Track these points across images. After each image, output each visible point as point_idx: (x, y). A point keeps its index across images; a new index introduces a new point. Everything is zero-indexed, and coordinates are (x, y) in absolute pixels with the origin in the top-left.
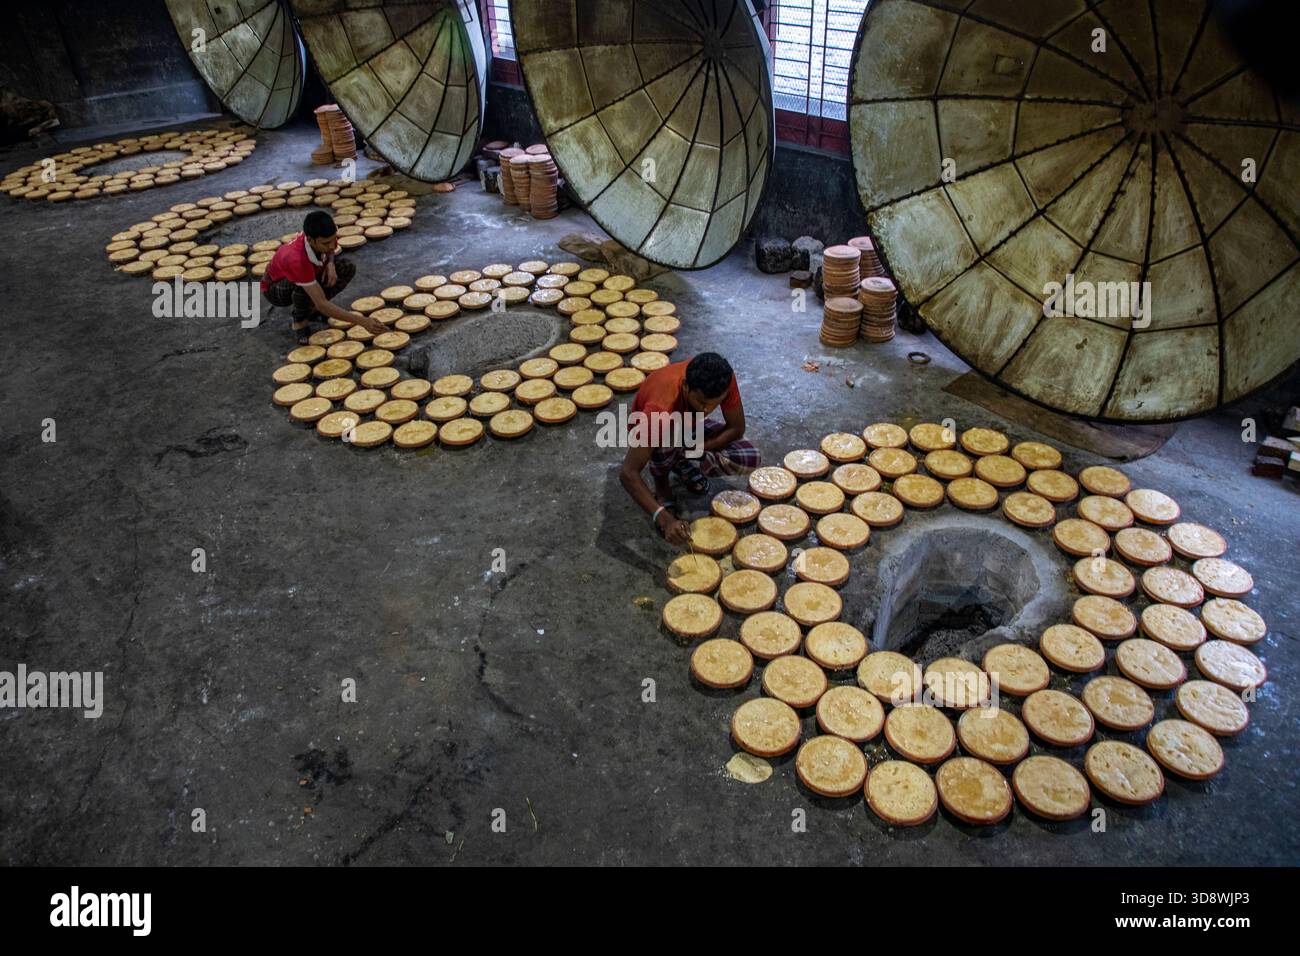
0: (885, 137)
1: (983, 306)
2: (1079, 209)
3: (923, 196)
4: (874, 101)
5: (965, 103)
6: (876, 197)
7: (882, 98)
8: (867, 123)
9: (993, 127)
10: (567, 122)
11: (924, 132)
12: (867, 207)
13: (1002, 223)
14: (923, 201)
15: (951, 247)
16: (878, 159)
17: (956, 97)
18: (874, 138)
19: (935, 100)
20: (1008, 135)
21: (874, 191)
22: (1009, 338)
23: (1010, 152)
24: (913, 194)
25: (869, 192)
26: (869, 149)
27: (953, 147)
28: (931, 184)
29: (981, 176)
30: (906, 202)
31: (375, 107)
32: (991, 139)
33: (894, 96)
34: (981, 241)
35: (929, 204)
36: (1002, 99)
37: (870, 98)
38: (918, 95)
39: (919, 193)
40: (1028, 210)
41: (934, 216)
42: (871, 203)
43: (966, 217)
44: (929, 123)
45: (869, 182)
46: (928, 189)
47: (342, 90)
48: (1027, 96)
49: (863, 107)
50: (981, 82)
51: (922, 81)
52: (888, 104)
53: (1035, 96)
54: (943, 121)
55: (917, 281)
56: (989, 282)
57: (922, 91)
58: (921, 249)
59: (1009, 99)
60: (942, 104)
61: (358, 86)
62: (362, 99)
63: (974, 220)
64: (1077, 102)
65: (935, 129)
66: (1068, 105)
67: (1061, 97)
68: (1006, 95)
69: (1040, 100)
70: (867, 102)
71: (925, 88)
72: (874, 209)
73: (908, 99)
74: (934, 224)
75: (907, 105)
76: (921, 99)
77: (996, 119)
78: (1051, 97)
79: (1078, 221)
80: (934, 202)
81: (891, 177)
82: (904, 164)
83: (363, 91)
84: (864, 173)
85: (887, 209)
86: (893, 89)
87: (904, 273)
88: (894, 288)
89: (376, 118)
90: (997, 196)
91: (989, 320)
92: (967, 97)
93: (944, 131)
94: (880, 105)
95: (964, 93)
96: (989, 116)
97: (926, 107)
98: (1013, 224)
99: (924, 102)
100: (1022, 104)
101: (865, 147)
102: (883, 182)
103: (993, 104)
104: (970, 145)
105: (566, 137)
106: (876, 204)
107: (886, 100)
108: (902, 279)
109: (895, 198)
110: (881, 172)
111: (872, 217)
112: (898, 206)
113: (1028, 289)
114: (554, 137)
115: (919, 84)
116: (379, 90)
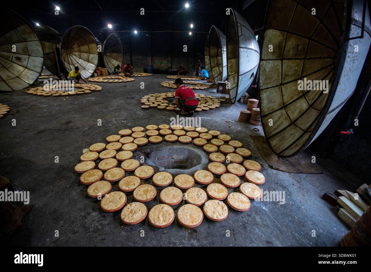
0: (268, 70)
1: (277, 119)
2: (314, 94)
3: (275, 88)
4: (266, 60)
5: (290, 61)
6: (263, 86)
7: (268, 59)
8: (264, 66)
9: (296, 68)
10: (232, 74)
11: (278, 69)
12: (261, 89)
13: (293, 97)
14: (275, 89)
15: (277, 102)
16: (266, 76)
17: (288, 59)
18: (265, 70)
19: (282, 60)
20: (300, 70)
21: (263, 85)
22: (278, 129)
23: (300, 76)
24: (273, 87)
25: (262, 85)
26: (264, 73)
27: (285, 74)
28: (278, 85)
29: (291, 83)
30: (271, 89)
31: (217, 73)
32: (296, 72)
33: (272, 59)
34: (285, 102)
35: (276, 90)
36: (300, 59)
37: (265, 59)
38: (278, 59)
39: (274, 87)
40: (301, 94)
41: (276, 93)
42: (262, 88)
43: (284, 95)
44: (280, 67)
45: (262, 82)
46: (277, 86)
47: (213, 70)
48: (307, 58)
49: (264, 62)
50: (294, 54)
51: (279, 54)
52: (270, 61)
53: (309, 57)
54: (284, 66)
55: (266, 110)
56: (282, 113)
57: (279, 57)
58: (270, 102)
59: (302, 59)
60: (284, 61)
61: (216, 69)
62: (216, 72)
63: (286, 96)
64: (320, 58)
65: (281, 69)
66: (318, 59)
67: (316, 57)
68: (301, 58)
69: (310, 58)
70: (265, 60)
71: (280, 57)
72: (262, 90)
73: (275, 60)
74: (275, 96)
75: (275, 61)
76: (279, 60)
77: (298, 66)
78: (313, 57)
79: (312, 98)
80: (277, 90)
81: (268, 81)
82: (272, 78)
83: (216, 70)
84: (261, 80)
85: (265, 90)
86: (271, 57)
87: (263, 107)
88: (259, 111)
89: (216, 75)
90: (294, 89)
91: (276, 124)
92: (291, 59)
93: (284, 69)
94: (268, 61)
95: (290, 58)
96: (296, 65)
97: (279, 62)
98: (295, 98)
99: (279, 61)
100: (306, 61)
101: (263, 73)
102: (266, 83)
103: (297, 61)
104: (290, 73)
105: (231, 77)
106: (263, 88)
107: (269, 60)
108: (263, 109)
109: (268, 87)
110: (266, 79)
111: (261, 92)
112: (268, 90)
113: (290, 117)
114: (229, 76)
115: (278, 55)
116: (219, 70)
